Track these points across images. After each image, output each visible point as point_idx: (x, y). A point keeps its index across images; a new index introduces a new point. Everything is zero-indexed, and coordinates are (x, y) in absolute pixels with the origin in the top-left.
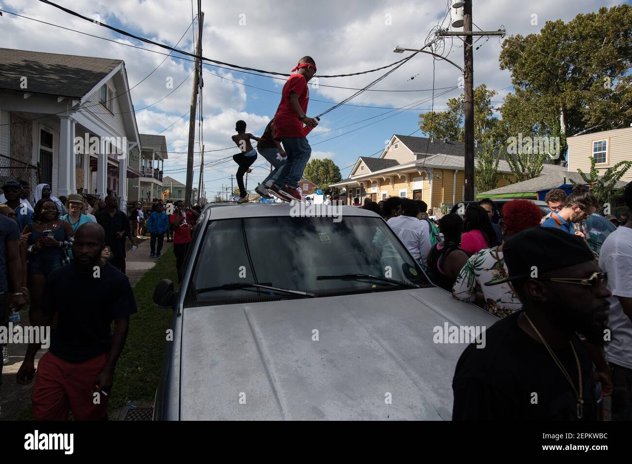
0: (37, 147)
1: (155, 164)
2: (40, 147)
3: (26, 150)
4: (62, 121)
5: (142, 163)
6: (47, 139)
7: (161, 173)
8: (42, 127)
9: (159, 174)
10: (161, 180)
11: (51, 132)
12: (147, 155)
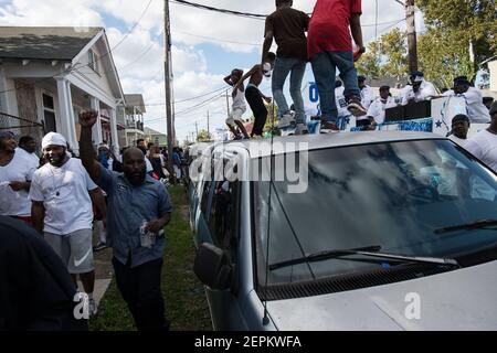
0: (41, 109)
1: (137, 117)
2: (44, 108)
3: (32, 111)
4: (59, 82)
5: (127, 117)
6: (49, 101)
7: (142, 124)
8: (43, 91)
9: (140, 125)
10: (142, 130)
11: (51, 95)
12: (130, 111)
